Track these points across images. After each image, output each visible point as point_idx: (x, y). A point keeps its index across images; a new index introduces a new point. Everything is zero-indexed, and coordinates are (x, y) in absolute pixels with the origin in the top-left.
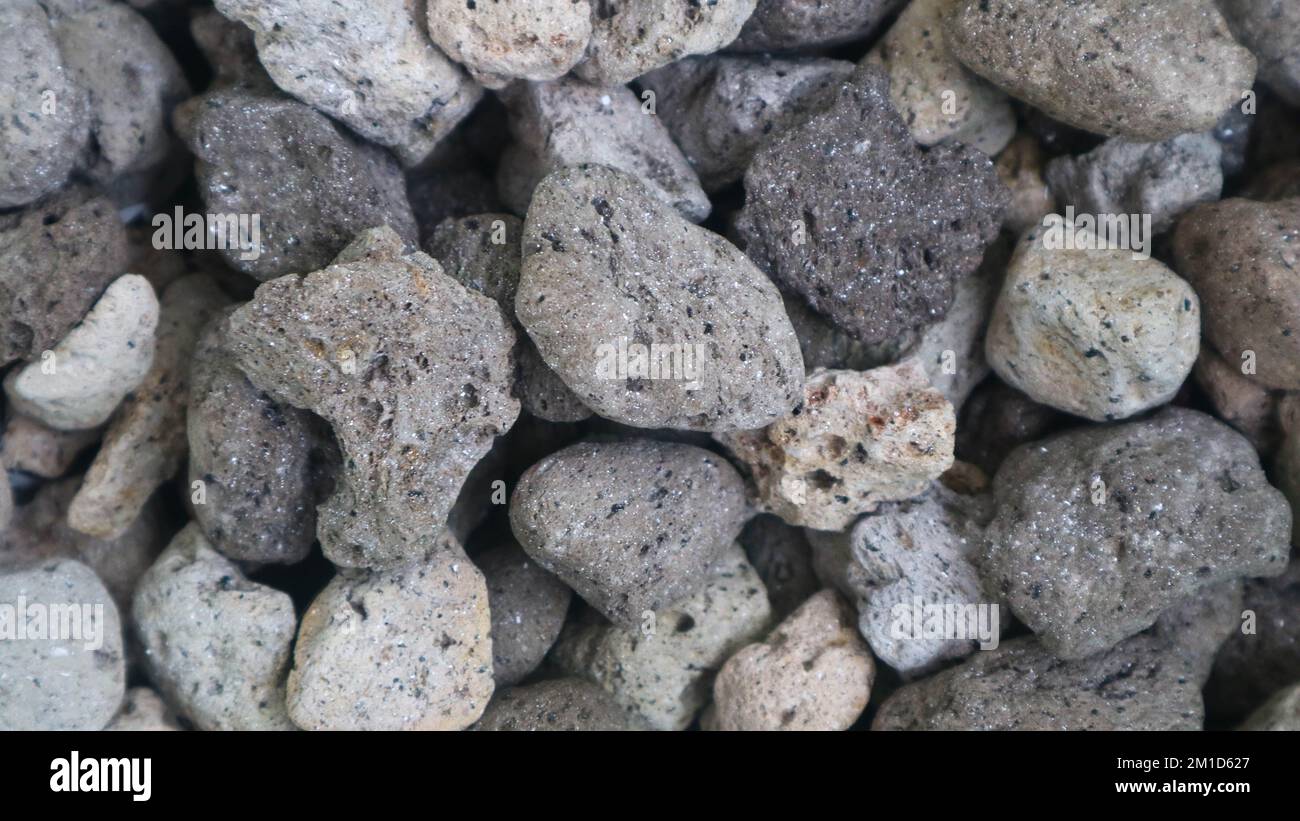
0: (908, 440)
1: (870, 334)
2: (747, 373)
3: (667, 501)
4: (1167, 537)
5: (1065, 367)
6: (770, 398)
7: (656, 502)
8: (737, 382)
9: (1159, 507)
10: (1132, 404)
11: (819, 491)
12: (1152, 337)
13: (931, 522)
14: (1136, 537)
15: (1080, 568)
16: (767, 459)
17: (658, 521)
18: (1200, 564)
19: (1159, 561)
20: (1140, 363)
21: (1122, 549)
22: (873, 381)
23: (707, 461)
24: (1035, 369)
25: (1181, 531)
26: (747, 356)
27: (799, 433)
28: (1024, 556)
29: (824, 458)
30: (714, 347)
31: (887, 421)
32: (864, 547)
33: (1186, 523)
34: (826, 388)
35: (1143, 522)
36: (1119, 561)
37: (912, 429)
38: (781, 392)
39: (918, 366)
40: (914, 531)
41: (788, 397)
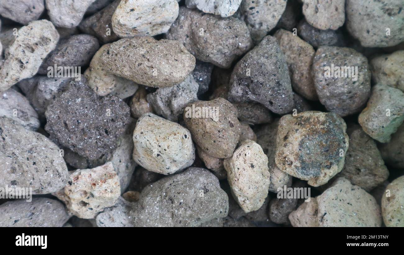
0: (104, 189)
1: (91, 157)
2: (48, 175)
3: (34, 217)
4: (186, 210)
5: (153, 160)
6: (57, 182)
7: (30, 217)
8: (45, 178)
9: (182, 201)
10: (174, 169)
11: (84, 207)
12: (173, 148)
13: (119, 213)
14: (176, 211)
15: (161, 222)
16: (67, 199)
17: (31, 223)
18: (196, 217)
19: (183, 218)
20: (171, 157)
21: (173, 215)
22: (94, 172)
23: (48, 202)
24: (145, 161)
25: (190, 208)
26: (47, 170)
27: (72, 190)
28: (144, 221)
29: (82, 197)
30: (36, 168)
31: (96, 184)
32: (99, 223)
33: (191, 204)
34: (78, 176)
35: (178, 206)
36: (172, 219)
37: (105, 186)
38: (60, 180)
39: (110, 166)
40: (114, 216)
41: (63, 181)
